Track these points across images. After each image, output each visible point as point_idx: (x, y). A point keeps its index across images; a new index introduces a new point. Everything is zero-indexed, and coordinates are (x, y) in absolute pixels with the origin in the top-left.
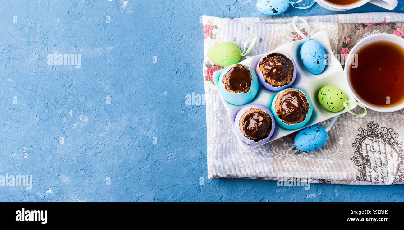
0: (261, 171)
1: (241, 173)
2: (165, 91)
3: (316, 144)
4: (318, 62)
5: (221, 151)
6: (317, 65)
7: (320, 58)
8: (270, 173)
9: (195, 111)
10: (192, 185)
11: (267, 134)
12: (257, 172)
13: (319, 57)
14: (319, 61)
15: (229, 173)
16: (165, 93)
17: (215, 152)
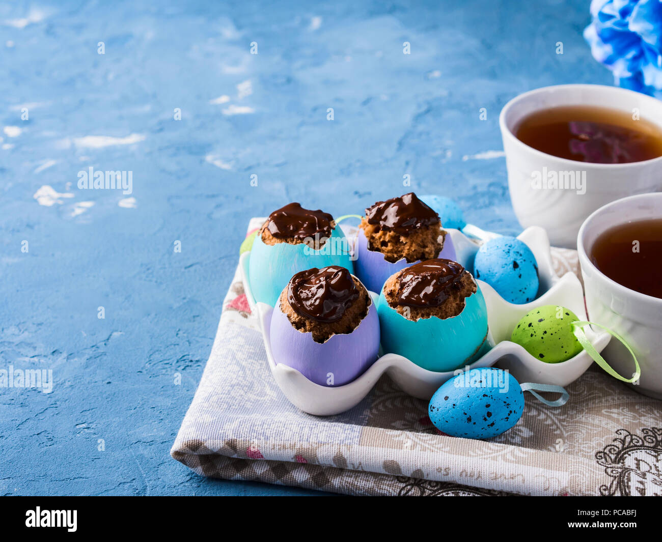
0: (322, 438)
1: (267, 438)
2: (116, 331)
3: (489, 394)
4: (516, 265)
5: (225, 406)
6: (513, 271)
7: (521, 257)
8: (349, 446)
9: (183, 367)
10: (123, 481)
11: (353, 325)
12: (313, 440)
13: (519, 255)
14: (518, 262)
15: (231, 436)
16: (116, 334)
17: (206, 405)
